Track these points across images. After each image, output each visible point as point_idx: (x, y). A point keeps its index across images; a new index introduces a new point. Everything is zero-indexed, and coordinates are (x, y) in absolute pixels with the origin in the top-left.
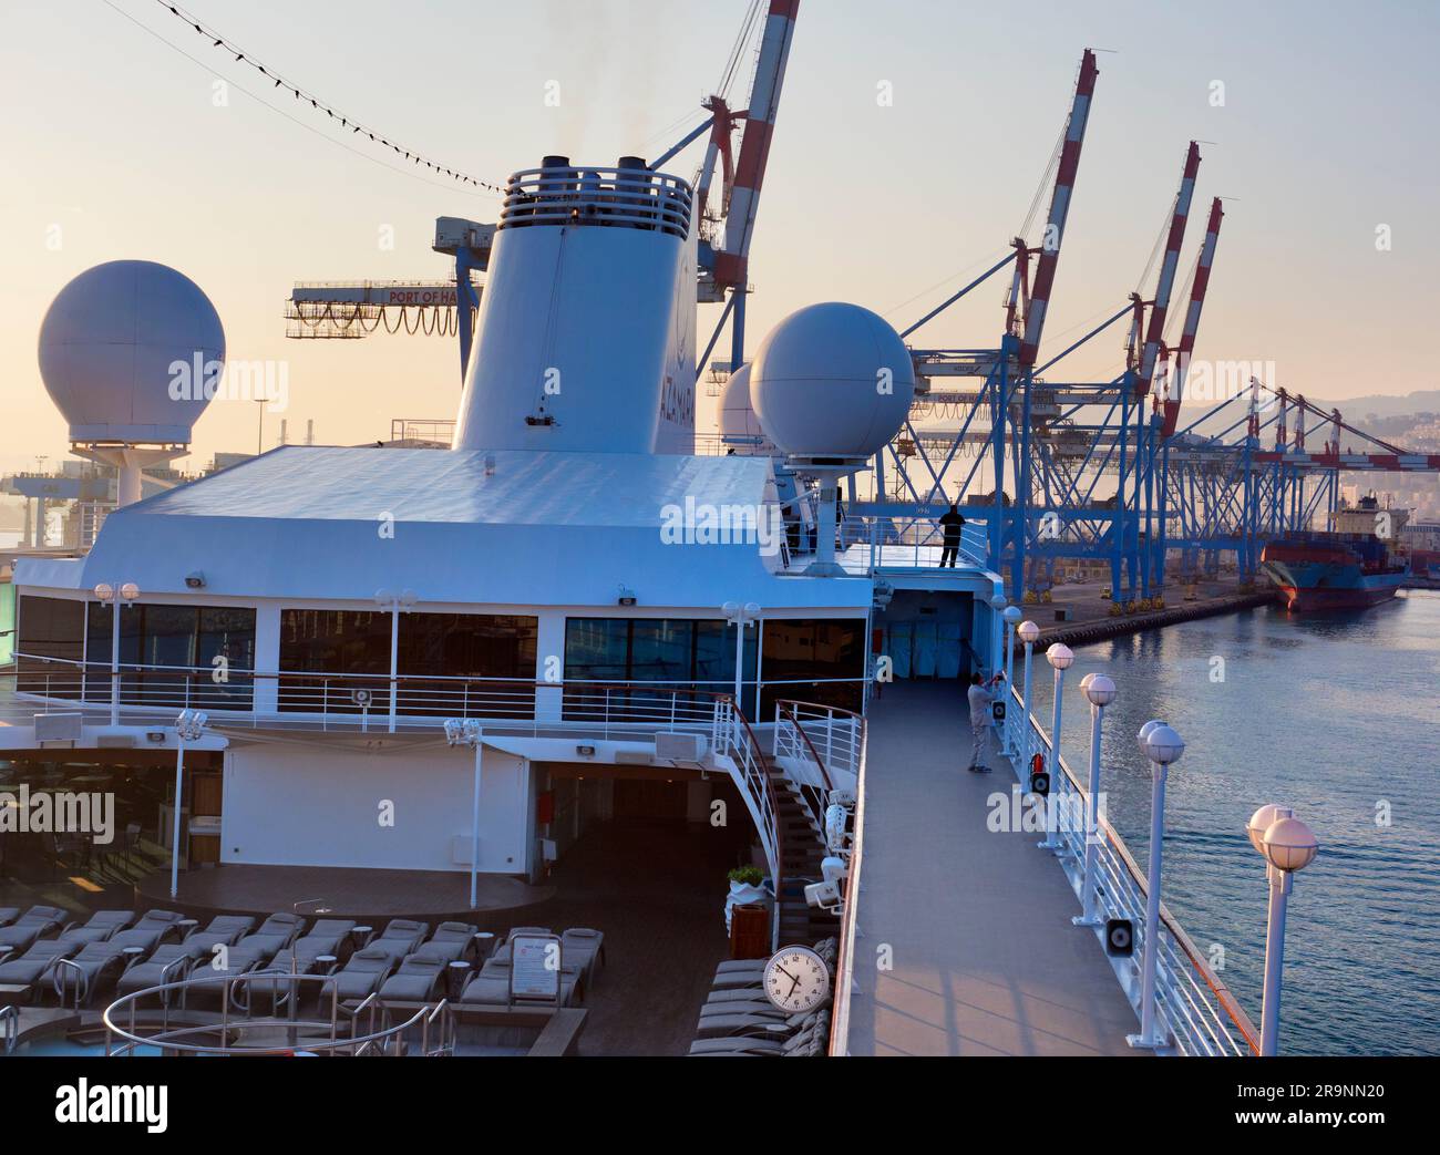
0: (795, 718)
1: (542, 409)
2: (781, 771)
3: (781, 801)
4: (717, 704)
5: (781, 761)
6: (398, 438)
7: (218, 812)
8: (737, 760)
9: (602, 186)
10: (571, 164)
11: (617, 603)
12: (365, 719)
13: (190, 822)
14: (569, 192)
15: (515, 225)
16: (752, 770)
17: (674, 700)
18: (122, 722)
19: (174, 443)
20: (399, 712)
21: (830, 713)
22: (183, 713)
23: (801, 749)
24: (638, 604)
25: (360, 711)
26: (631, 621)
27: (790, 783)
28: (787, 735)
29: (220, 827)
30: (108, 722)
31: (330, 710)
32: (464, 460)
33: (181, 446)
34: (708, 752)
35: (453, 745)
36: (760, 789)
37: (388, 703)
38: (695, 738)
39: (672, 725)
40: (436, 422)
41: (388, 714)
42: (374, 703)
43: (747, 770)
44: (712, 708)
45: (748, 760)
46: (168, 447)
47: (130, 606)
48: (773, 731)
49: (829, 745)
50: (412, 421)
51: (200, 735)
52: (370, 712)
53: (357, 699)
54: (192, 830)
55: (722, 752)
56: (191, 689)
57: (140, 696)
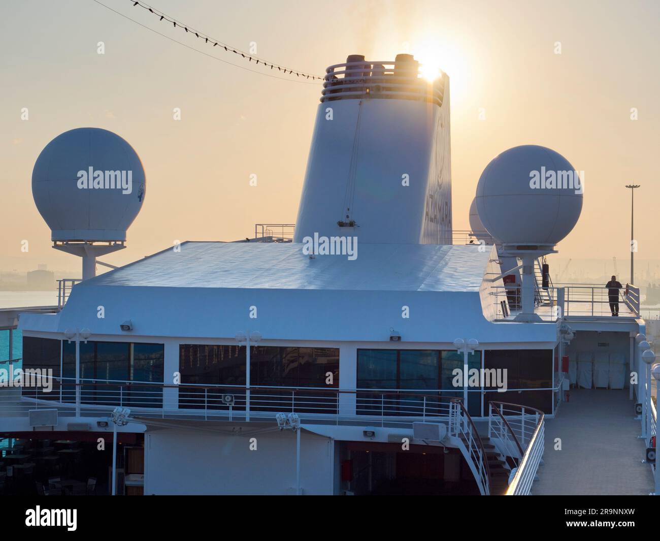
0: (502, 413)
1: (348, 217)
2: (493, 447)
3: (491, 467)
4: (451, 404)
5: (493, 441)
6: (260, 236)
7: (142, 472)
8: (464, 440)
9: (385, 73)
10: (366, 59)
11: (389, 340)
12: (231, 413)
13: (125, 478)
14: (364, 78)
15: (331, 99)
16: (473, 447)
17: (425, 402)
18: (82, 415)
19: (115, 241)
20: (252, 409)
21: (523, 410)
22: (117, 410)
23: (506, 433)
24: (403, 340)
25: (227, 408)
26: (399, 351)
27: (499, 455)
28: (497, 425)
29: (143, 481)
30: (74, 415)
31: (209, 408)
32: (298, 250)
33: (120, 243)
34: (447, 435)
35: (282, 430)
36: (478, 458)
37: (245, 403)
38: (438, 426)
39: (424, 418)
40: (283, 226)
41: (245, 410)
42: (236, 403)
43: (470, 446)
44: (448, 407)
45: (470, 440)
46: (113, 243)
47: (86, 343)
48: (488, 422)
49: (523, 430)
50: (269, 225)
51: (127, 423)
52: (234, 408)
53: (226, 401)
54: (127, 483)
55: (454, 435)
56: (124, 394)
57: (95, 399)
